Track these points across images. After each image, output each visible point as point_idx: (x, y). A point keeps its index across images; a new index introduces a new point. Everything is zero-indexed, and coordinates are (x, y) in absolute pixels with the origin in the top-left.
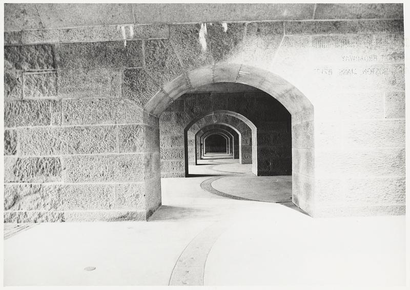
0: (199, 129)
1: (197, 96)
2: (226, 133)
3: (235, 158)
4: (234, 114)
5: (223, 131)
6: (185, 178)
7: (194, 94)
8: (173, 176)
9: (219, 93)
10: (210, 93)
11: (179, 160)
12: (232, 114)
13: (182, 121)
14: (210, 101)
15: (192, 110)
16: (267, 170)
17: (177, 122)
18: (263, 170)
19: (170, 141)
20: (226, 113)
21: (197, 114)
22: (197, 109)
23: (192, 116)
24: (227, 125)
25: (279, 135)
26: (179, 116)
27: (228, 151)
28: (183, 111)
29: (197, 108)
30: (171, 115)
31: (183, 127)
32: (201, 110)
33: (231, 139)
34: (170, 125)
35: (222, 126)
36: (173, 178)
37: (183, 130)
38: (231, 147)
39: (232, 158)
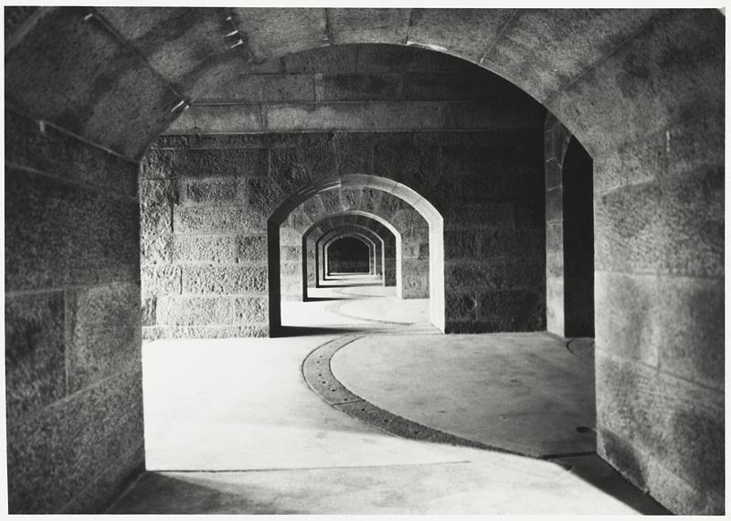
0: (312, 224)
1: (300, 139)
2: (369, 234)
3: (387, 285)
4: (388, 186)
5: (362, 231)
6: (268, 339)
7: (292, 135)
8: (240, 333)
9: (352, 134)
10: (330, 133)
11: (254, 294)
12: (383, 185)
13: (263, 200)
14: (332, 154)
15: (287, 174)
16: (467, 318)
17: (251, 202)
18: (460, 319)
19: (233, 247)
20: (369, 181)
21: (298, 182)
22: (298, 173)
23: (285, 188)
24: (371, 216)
25: (495, 235)
26: (255, 187)
27: (372, 270)
28: (266, 175)
29: (301, 169)
30: (235, 185)
31: (265, 214)
32: (310, 172)
33: (379, 246)
34: (233, 209)
35: (362, 219)
36: (238, 340)
37: (264, 222)
38: (379, 263)
39: (381, 284)
